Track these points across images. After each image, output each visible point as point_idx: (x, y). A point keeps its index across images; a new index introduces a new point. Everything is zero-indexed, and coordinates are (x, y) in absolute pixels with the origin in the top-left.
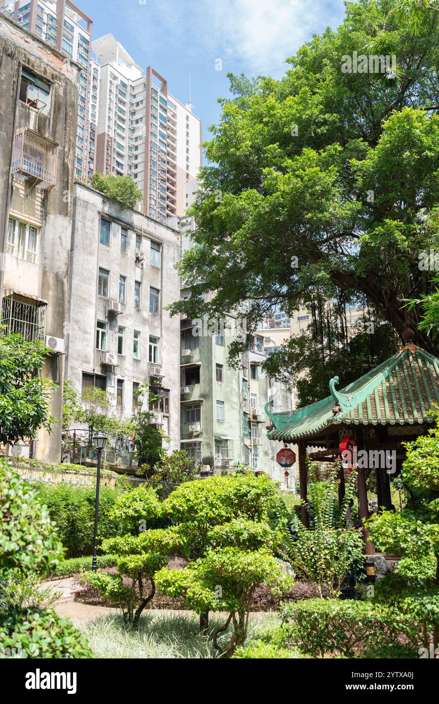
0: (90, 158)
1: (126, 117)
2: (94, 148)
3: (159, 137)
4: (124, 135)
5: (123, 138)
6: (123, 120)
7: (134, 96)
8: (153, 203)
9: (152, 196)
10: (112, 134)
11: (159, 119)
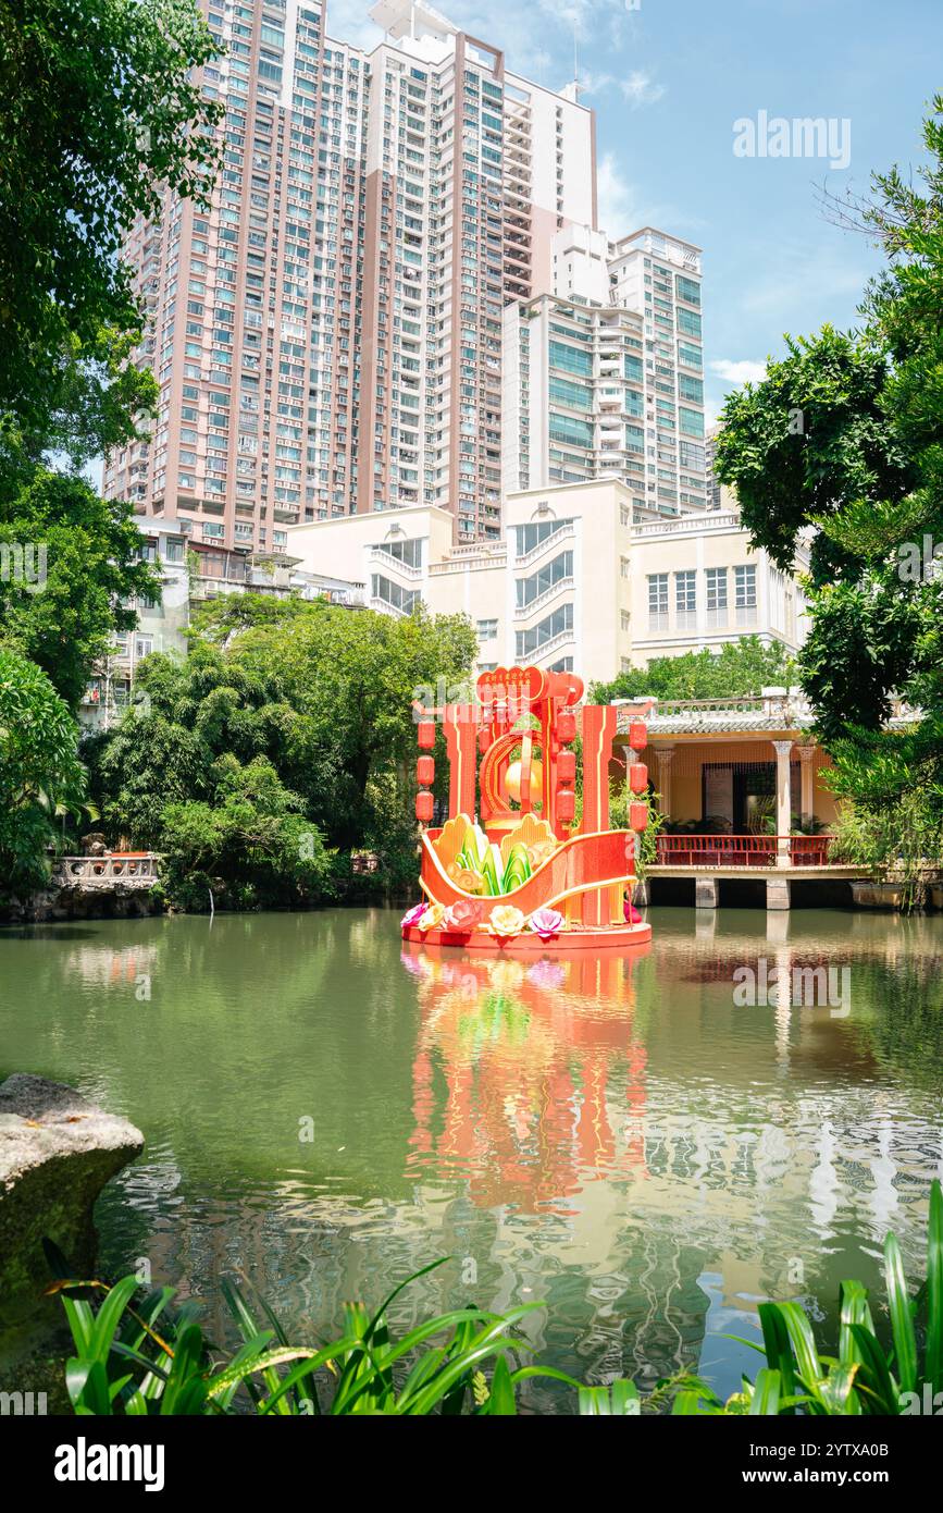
0: (346, 220)
1: (426, 133)
2: (354, 202)
3: (481, 158)
4: (421, 166)
5: (421, 173)
6: (419, 141)
7: (440, 92)
8: (469, 283)
9: (467, 272)
10: (393, 170)
11: (481, 125)
